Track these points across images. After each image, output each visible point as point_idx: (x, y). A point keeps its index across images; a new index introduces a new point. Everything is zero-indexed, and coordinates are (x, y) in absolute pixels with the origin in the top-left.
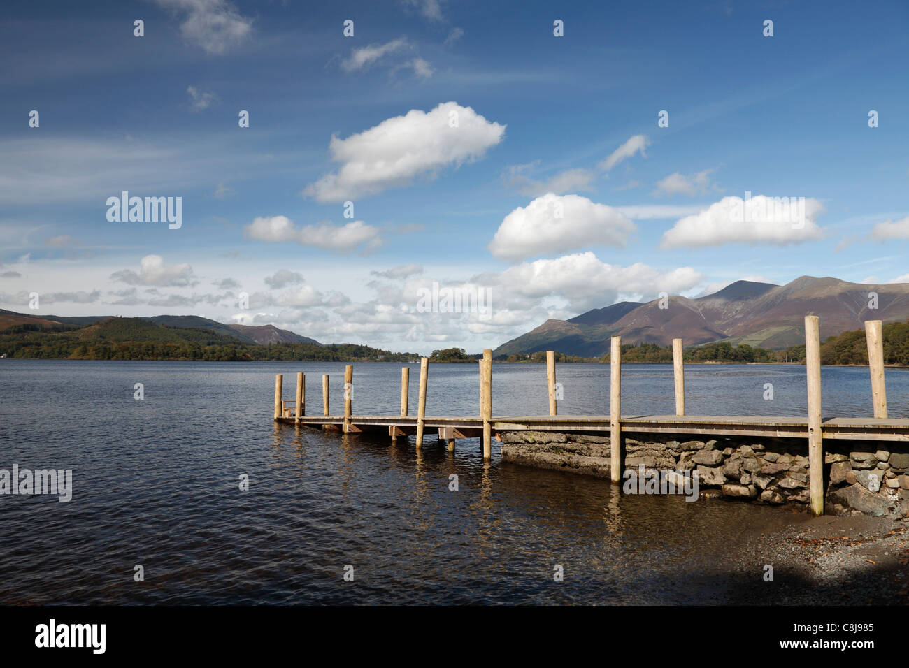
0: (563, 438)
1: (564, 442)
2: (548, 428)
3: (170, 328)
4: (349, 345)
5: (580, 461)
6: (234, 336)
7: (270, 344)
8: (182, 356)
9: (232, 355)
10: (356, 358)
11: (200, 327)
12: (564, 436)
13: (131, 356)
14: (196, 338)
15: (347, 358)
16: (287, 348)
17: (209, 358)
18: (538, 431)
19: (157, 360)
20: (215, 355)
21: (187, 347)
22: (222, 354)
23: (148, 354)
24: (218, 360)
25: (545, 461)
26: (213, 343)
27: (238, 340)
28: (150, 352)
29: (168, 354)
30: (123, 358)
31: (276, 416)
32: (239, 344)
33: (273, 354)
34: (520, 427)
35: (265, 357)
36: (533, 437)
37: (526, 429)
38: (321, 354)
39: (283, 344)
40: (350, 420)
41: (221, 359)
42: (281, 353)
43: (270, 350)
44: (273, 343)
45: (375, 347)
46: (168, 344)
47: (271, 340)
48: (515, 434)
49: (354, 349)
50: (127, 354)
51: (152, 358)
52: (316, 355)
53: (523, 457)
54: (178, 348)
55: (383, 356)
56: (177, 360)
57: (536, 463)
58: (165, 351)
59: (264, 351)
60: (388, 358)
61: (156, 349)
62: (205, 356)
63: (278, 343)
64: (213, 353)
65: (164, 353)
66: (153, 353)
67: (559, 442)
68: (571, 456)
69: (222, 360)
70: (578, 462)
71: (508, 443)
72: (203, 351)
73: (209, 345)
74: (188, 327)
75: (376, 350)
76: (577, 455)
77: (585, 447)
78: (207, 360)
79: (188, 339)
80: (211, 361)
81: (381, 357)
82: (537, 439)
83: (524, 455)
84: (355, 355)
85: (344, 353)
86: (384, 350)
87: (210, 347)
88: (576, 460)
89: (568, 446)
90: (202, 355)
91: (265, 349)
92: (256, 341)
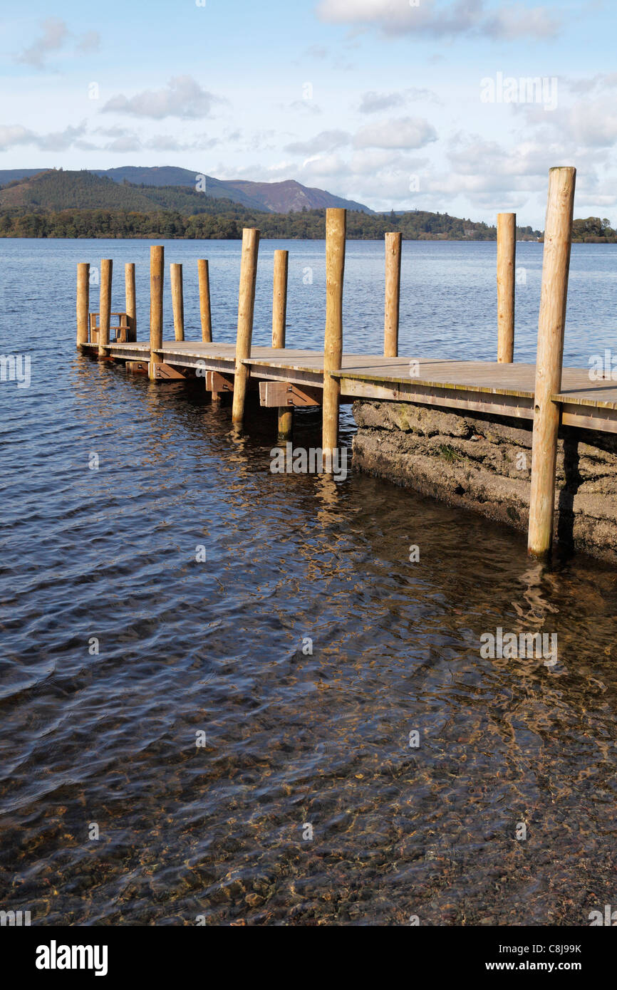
0: (459, 426)
1: (463, 437)
2: (429, 400)
3: (136, 186)
4: (418, 213)
5: (488, 486)
6: (234, 200)
7: (291, 212)
8: (154, 231)
9: (229, 230)
10: (429, 234)
11: (181, 185)
12: (462, 420)
13: (77, 231)
14: (176, 203)
15: (414, 233)
16: (317, 217)
17: (194, 234)
18: (416, 404)
19: (115, 238)
20: (204, 229)
21: (160, 216)
22: (215, 229)
23: (101, 229)
24: (208, 238)
25: (424, 476)
26: (203, 211)
27: (241, 205)
28: (104, 225)
29: (131, 228)
30: (65, 235)
31: (79, 342)
32: (243, 211)
33: (295, 227)
34: (382, 393)
35: (284, 233)
36: (406, 418)
37: (392, 397)
38: (371, 228)
39: (311, 211)
40: (161, 356)
41: (213, 236)
42: (308, 225)
43: (291, 221)
44: (296, 210)
45: (460, 217)
46: (132, 213)
47: (293, 206)
48: (377, 407)
49: (426, 219)
50: (70, 228)
51: (108, 235)
52: (364, 230)
53: (388, 463)
54: (147, 218)
55: (473, 231)
56: (147, 238)
57: (410, 480)
58: (128, 224)
59: (281, 223)
60: (480, 235)
61: (113, 220)
62: (189, 232)
63: (304, 209)
64: (201, 226)
65: (125, 227)
66: (108, 227)
67: (452, 436)
68: (473, 470)
69: (215, 238)
70: (484, 489)
71: (366, 427)
72: (184, 224)
73: (196, 213)
74: (163, 185)
75: (462, 222)
76: (484, 471)
77: (499, 454)
78: (191, 238)
79: (164, 204)
80: (198, 238)
81: (469, 233)
82: (414, 424)
83: (390, 458)
84: (428, 229)
85: (410, 226)
86: (474, 220)
87: (197, 217)
88: (480, 482)
89: (467, 445)
90: (184, 229)
91: (283, 220)
92: (270, 207)
